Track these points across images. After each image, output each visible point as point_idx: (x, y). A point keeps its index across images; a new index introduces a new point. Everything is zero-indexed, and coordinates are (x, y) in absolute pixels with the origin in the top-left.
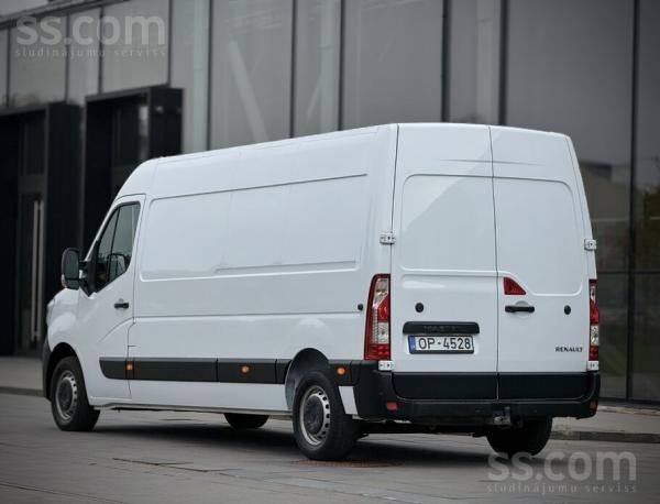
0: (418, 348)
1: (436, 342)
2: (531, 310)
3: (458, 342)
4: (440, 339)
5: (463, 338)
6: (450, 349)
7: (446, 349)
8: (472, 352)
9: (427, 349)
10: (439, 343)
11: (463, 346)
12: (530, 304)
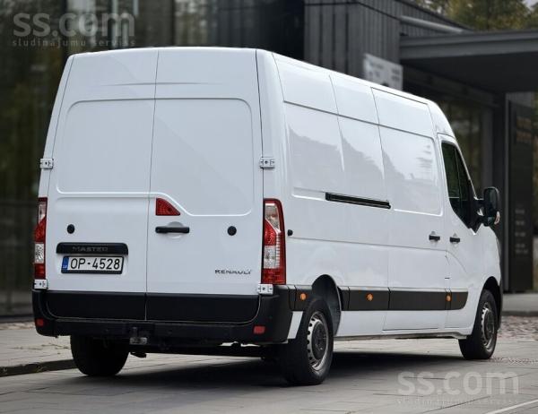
0: (69, 268)
1: (87, 262)
2: (186, 231)
3: (108, 263)
4: (91, 260)
5: (114, 259)
6: (98, 269)
7: (94, 269)
8: (120, 272)
9: (77, 269)
10: (89, 263)
11: (112, 266)
12: (185, 225)
